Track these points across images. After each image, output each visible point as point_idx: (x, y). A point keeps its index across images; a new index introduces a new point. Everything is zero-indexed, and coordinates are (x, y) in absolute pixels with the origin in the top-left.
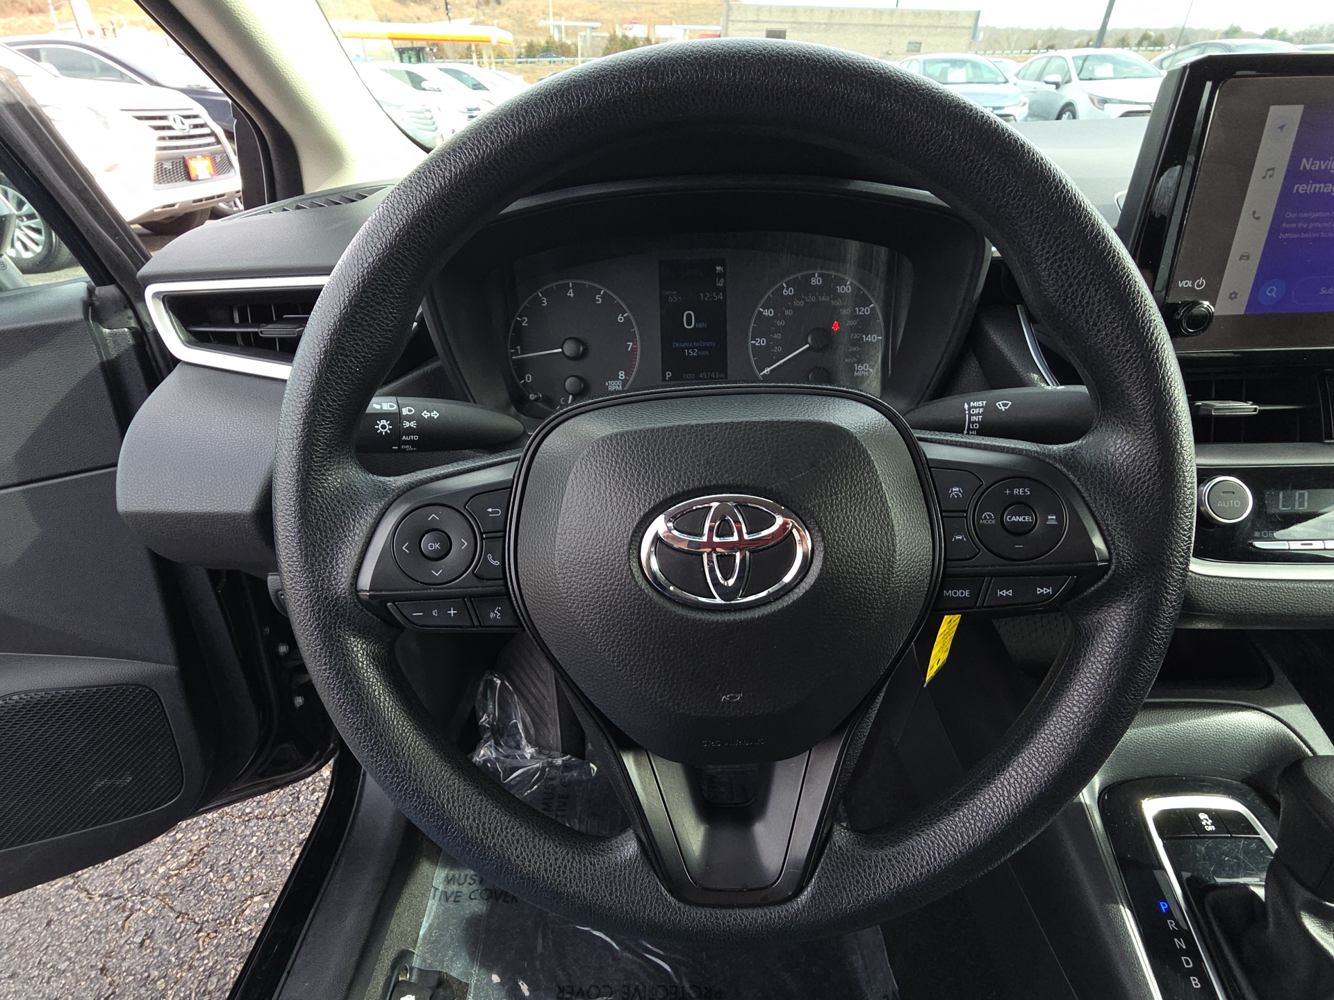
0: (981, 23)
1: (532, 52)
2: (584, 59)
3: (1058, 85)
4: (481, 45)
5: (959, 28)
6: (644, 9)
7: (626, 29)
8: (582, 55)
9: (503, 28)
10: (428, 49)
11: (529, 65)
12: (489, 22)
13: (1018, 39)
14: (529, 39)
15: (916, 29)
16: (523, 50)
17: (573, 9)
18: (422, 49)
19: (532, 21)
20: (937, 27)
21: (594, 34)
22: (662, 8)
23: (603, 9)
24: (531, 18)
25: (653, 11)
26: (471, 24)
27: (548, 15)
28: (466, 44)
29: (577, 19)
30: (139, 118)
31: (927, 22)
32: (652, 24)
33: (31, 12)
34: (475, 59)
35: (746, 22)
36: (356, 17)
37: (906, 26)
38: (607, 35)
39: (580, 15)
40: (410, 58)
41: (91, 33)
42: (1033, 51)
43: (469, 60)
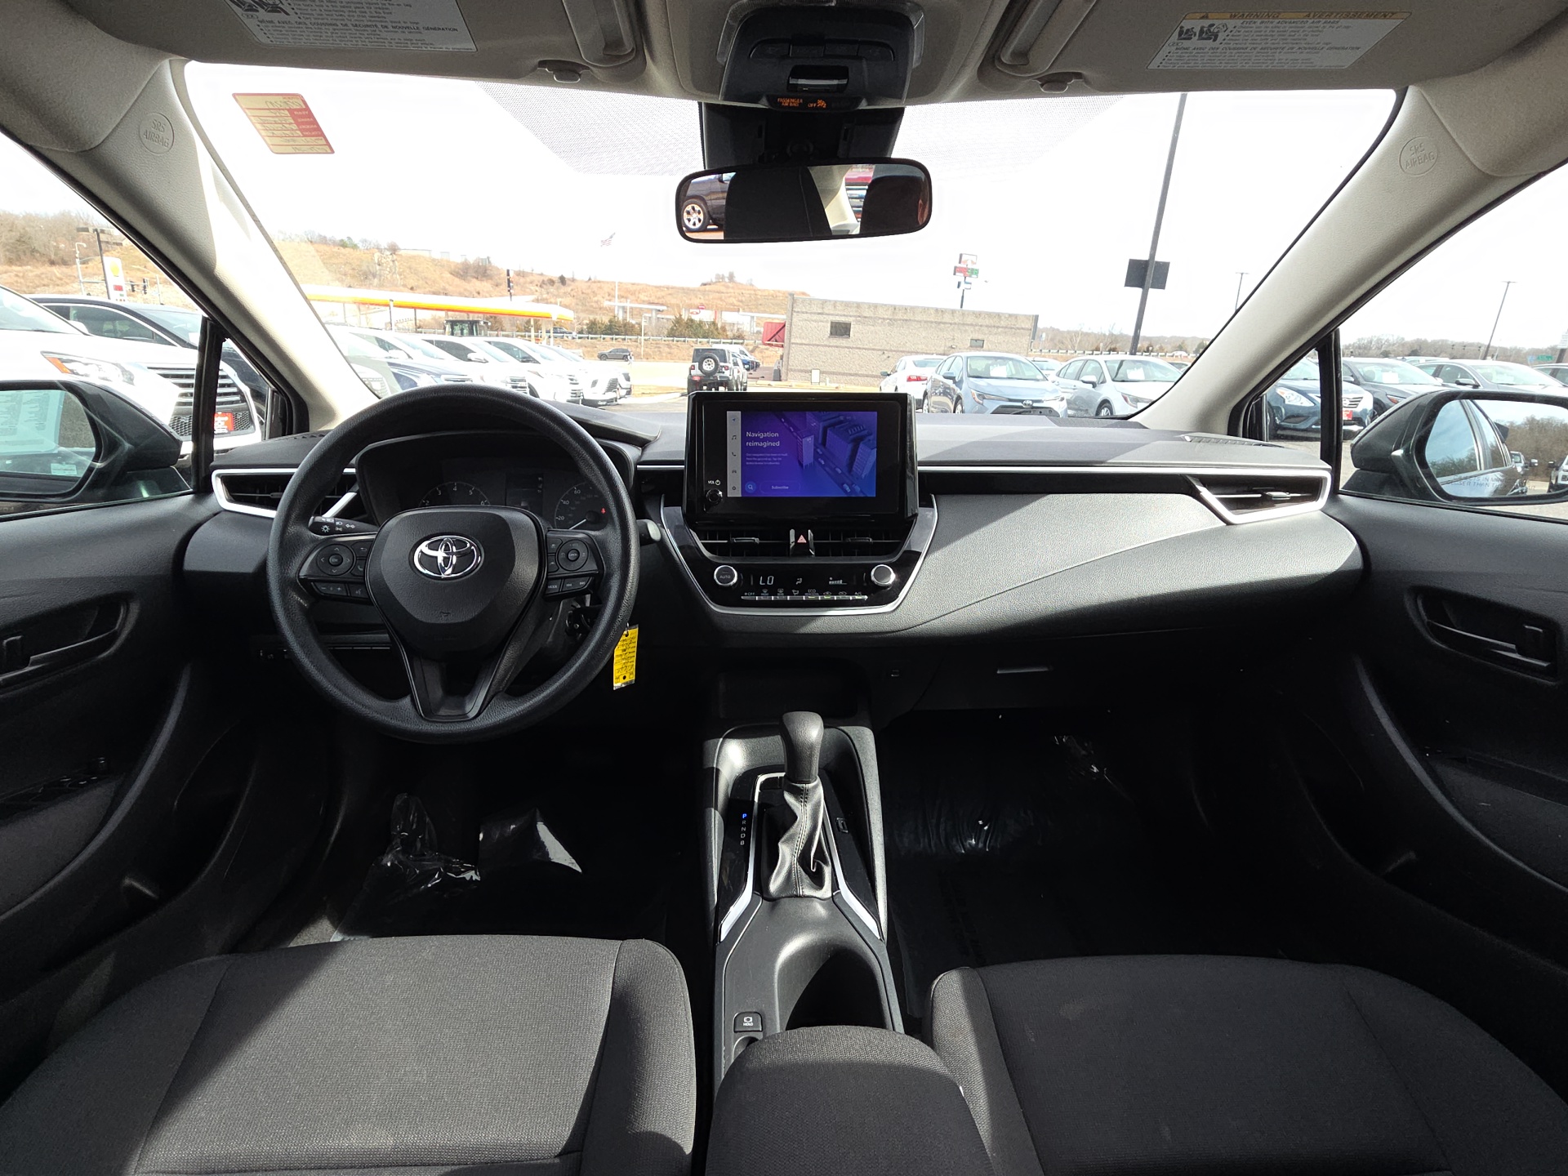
0: (1040, 325)
1: (593, 328)
2: (647, 338)
3: (1094, 385)
4: (542, 322)
5: (1018, 329)
6: (711, 297)
7: (692, 313)
8: (645, 334)
9: (566, 306)
10: (482, 323)
11: (590, 340)
12: (553, 300)
13: (1081, 341)
14: (592, 317)
15: (977, 328)
16: (585, 327)
17: (639, 293)
18: (476, 322)
19: (597, 302)
20: (998, 327)
21: (658, 316)
22: (730, 297)
23: (670, 294)
24: (596, 299)
25: (721, 299)
26: (533, 301)
27: (614, 297)
28: (526, 319)
29: (643, 302)
30: (166, 376)
31: (987, 322)
32: (718, 310)
33: (52, 263)
34: (533, 333)
35: (811, 313)
36: (412, 289)
37: (968, 325)
38: (672, 317)
39: (646, 299)
40: (462, 330)
41: (119, 288)
42: (1095, 352)
43: (527, 334)
